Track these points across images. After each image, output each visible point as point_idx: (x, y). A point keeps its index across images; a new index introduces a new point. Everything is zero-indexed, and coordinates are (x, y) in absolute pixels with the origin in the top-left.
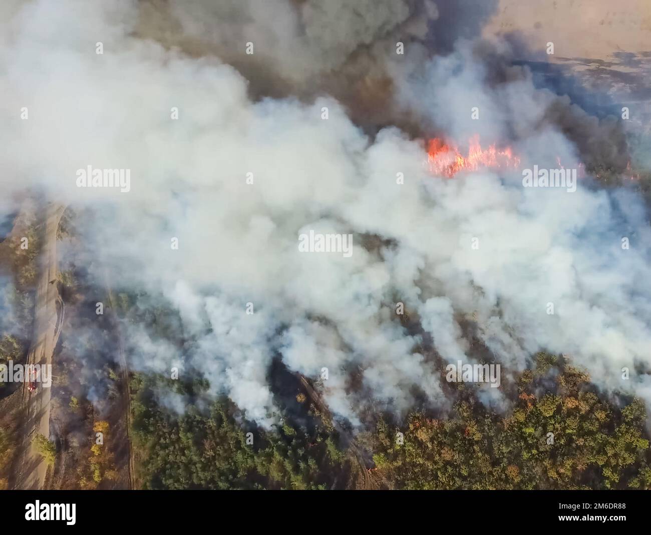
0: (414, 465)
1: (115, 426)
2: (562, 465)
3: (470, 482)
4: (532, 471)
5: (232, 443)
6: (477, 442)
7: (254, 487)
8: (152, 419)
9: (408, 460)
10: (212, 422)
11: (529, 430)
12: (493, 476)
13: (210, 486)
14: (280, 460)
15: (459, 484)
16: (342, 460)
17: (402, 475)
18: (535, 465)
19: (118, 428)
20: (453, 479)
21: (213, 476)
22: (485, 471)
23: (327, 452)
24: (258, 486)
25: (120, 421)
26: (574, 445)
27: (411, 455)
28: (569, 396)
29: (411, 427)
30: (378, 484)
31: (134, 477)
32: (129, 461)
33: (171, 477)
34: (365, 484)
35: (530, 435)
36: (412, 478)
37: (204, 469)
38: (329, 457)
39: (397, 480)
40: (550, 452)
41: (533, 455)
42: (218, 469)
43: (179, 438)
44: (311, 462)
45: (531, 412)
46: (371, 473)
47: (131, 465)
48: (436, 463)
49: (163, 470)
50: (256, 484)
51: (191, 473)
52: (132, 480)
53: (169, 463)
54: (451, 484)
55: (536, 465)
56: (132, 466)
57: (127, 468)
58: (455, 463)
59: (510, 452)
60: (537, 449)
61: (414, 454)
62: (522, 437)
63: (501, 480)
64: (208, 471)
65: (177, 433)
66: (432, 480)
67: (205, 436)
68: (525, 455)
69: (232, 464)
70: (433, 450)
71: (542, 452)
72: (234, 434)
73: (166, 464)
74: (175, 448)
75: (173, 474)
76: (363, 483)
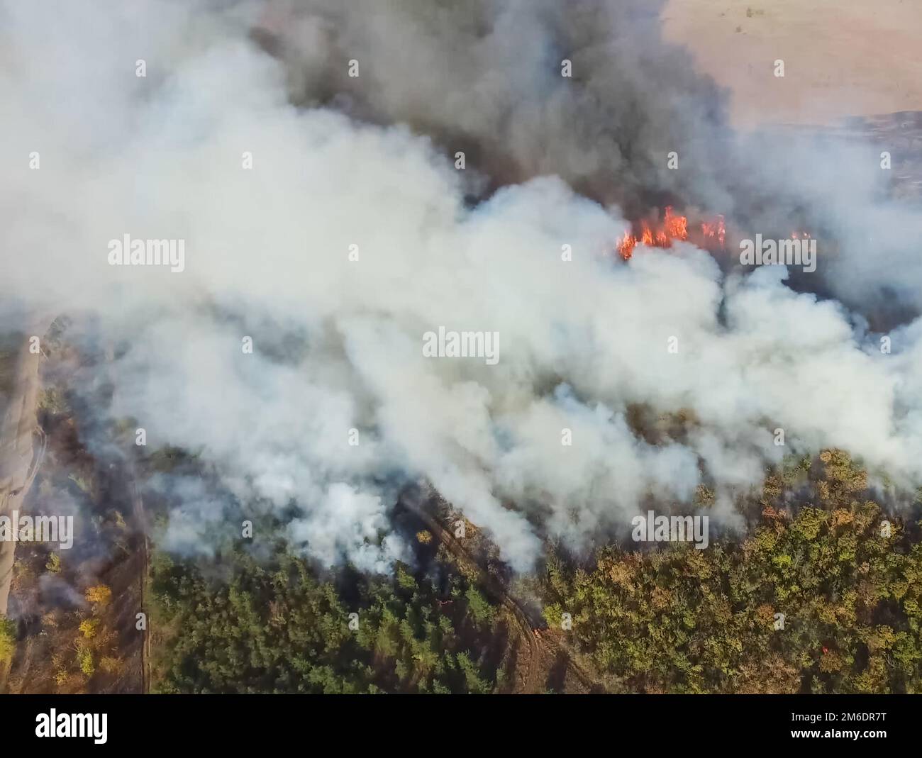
0: (609, 620)
1: (122, 596)
2: (840, 601)
3: (700, 637)
4: (795, 615)
5: (314, 603)
6: (705, 581)
7: (352, 665)
8: (184, 578)
9: (598, 612)
10: (283, 576)
11: (783, 559)
12: (736, 626)
13: (279, 667)
14: (393, 624)
15: (683, 640)
16: (493, 621)
17: (591, 634)
18: (798, 605)
19: (126, 598)
20: (673, 634)
21: (284, 653)
22: (721, 619)
23: (469, 612)
24: (358, 664)
25: (130, 588)
26: (855, 574)
27: (602, 605)
28: (838, 508)
29: (601, 565)
30: (553, 652)
31: (150, 665)
32: (143, 644)
33: (212, 658)
34: (531, 652)
35: (785, 566)
36: (606, 637)
37: (268, 644)
38: (472, 618)
39: (583, 642)
40: (819, 588)
41: (794, 594)
42: (293, 644)
43: (229, 602)
44: (445, 623)
45: (783, 536)
46: (539, 636)
47: (145, 650)
48: (642, 614)
49: (200, 650)
50: (355, 661)
51: (248, 652)
52: (146, 672)
53: (211, 638)
54: (670, 641)
55: (800, 605)
56: (147, 653)
57: (139, 655)
58: (673, 613)
59: (757, 591)
60: (799, 584)
61: (608, 604)
62: (773, 569)
63: (748, 629)
64: (277, 646)
65: (226, 595)
66: (640, 637)
67: (272, 597)
68: (782, 593)
69: (315, 635)
70: (636, 596)
71: (806, 590)
72: (318, 591)
73: (205, 641)
74: (221, 616)
75: (216, 656)
76: (529, 651)
